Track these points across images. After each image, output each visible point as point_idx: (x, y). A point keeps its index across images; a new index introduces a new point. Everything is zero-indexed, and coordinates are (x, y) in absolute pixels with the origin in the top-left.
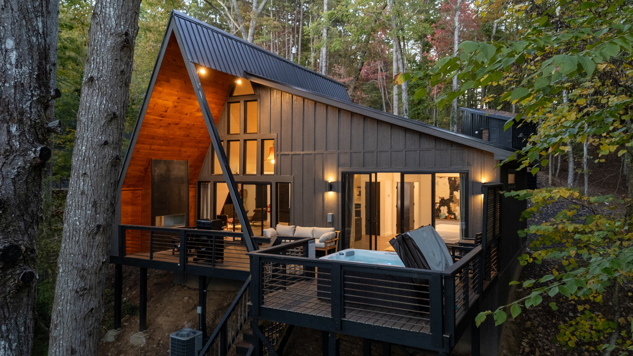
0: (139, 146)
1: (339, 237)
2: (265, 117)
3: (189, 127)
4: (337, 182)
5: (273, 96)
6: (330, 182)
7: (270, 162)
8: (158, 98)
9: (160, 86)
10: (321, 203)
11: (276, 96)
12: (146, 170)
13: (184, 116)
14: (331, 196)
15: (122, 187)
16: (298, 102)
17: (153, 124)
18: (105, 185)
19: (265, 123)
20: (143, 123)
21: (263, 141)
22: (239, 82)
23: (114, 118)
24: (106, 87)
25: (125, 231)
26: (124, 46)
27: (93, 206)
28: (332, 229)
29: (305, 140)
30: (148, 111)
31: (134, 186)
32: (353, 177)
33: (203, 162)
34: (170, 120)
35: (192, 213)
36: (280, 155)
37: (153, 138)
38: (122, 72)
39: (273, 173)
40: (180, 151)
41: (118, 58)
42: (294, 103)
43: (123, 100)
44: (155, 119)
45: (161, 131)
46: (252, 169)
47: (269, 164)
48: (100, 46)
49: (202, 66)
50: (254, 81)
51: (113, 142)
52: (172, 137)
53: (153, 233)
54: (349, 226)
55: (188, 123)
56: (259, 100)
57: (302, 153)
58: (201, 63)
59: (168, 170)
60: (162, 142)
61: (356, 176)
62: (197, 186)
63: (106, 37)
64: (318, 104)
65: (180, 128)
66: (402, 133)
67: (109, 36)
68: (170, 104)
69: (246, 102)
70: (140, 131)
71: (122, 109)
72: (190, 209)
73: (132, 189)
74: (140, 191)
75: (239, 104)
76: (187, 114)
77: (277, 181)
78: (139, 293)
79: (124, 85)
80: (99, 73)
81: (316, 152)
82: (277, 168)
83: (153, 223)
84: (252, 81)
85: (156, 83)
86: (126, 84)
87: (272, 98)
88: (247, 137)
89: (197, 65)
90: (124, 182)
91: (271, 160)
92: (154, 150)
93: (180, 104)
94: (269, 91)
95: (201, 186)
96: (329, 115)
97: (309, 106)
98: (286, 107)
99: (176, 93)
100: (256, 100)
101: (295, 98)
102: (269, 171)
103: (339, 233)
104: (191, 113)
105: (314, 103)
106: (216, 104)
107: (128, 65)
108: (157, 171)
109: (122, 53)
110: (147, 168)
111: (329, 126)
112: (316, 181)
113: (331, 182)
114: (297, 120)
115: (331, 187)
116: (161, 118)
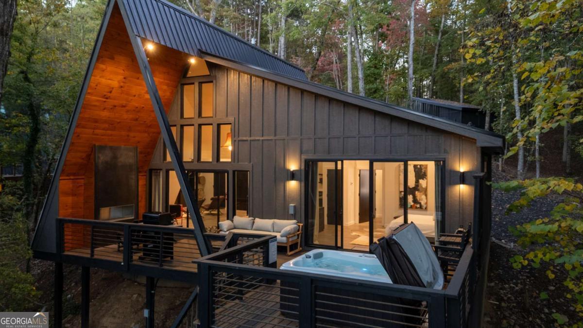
0: (79, 130)
1: (302, 230)
2: (221, 99)
3: (137, 110)
4: (300, 170)
5: (230, 77)
6: (292, 170)
7: (227, 149)
8: (100, 77)
9: (103, 63)
10: (282, 193)
11: (233, 77)
12: (89, 156)
13: (131, 98)
14: (293, 185)
15: (61, 176)
16: (257, 83)
17: (95, 106)
19: (222, 107)
20: (83, 104)
21: (219, 125)
22: (193, 61)
25: (63, 225)
28: (294, 221)
29: (265, 124)
30: (89, 91)
31: (74, 174)
32: (317, 165)
34: (116, 102)
35: (142, 204)
36: (237, 142)
37: (96, 121)
39: (230, 160)
40: (128, 136)
42: (254, 84)
44: (98, 101)
45: (105, 114)
46: (207, 156)
47: (227, 150)
49: (149, 41)
50: (209, 60)
52: (118, 121)
53: (94, 227)
54: (313, 217)
55: (137, 105)
56: (214, 81)
57: (261, 138)
58: (149, 37)
59: (115, 157)
60: (107, 126)
61: (319, 163)
62: (148, 175)
64: (279, 86)
65: (128, 111)
66: (371, 117)
68: (115, 83)
69: (200, 83)
70: (80, 113)
72: (140, 199)
73: (72, 177)
74: (83, 180)
75: (193, 85)
76: (135, 96)
77: (235, 169)
81: (276, 138)
82: (235, 155)
83: (97, 215)
84: (207, 60)
85: (98, 59)
87: (229, 79)
88: (201, 121)
89: (144, 40)
90: (63, 171)
91: (228, 146)
92: (97, 135)
93: (127, 84)
94: (226, 72)
95: (153, 174)
96: (291, 97)
97: (270, 87)
98: (245, 89)
99: (122, 72)
100: (212, 82)
101: (254, 79)
102: (225, 158)
103: (302, 226)
104: (139, 95)
105: (274, 84)
106: (168, 85)
108: (102, 158)
110: (91, 154)
111: (291, 109)
112: (277, 170)
113: (294, 171)
114: (256, 103)
115: (293, 176)
116: (105, 100)
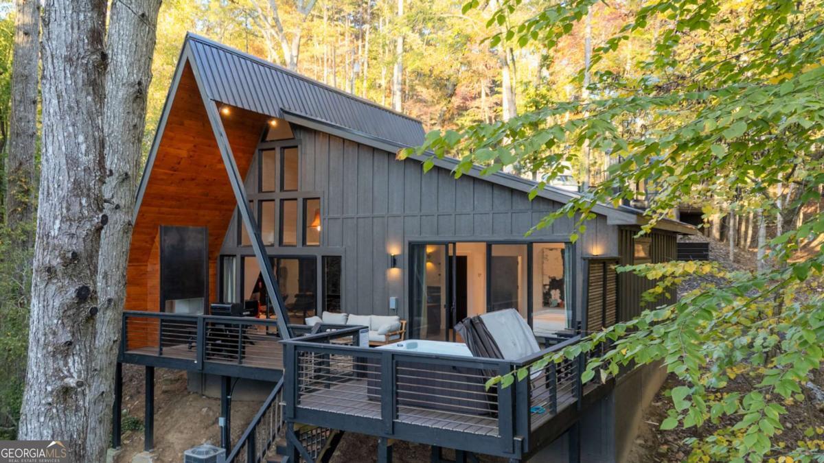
2: (308, 168)
3: (208, 183)
4: (403, 255)
5: (319, 141)
6: (393, 255)
8: (169, 147)
9: (171, 130)
10: (381, 283)
11: (322, 140)
13: (201, 169)
14: (394, 273)
17: (162, 179)
18: (117, 254)
21: (305, 201)
22: (273, 124)
23: (126, 178)
24: (118, 143)
26: (137, 97)
27: (103, 278)
28: (396, 318)
32: (423, 249)
33: (226, 230)
34: (184, 175)
35: (212, 298)
36: (327, 221)
37: (163, 197)
38: (135, 126)
39: (318, 243)
40: (197, 214)
41: (131, 110)
43: (135, 159)
44: (166, 174)
45: (172, 189)
46: (290, 237)
47: (314, 231)
48: (111, 98)
49: (225, 104)
50: (293, 122)
51: (125, 206)
52: (187, 196)
53: (162, 321)
55: (208, 177)
56: (299, 147)
57: (356, 216)
59: (182, 240)
60: (174, 203)
62: (219, 261)
63: (118, 88)
64: (376, 153)
65: (197, 185)
66: (488, 190)
67: (120, 87)
68: (184, 153)
69: (283, 149)
71: (135, 168)
72: (210, 291)
75: (274, 151)
76: (205, 166)
77: (324, 254)
78: (144, 403)
79: (137, 141)
80: (109, 128)
81: (374, 214)
82: (324, 236)
84: (291, 121)
86: (138, 139)
88: (284, 195)
89: (218, 103)
91: (316, 226)
92: (163, 213)
93: (197, 153)
94: (313, 136)
96: (392, 165)
97: (366, 153)
99: (192, 139)
100: (296, 147)
102: (313, 241)
103: (406, 324)
104: (211, 165)
105: (371, 149)
106: (245, 151)
107: (141, 118)
109: (135, 105)
112: (375, 254)
113: (395, 255)
115: (394, 262)
116: (172, 172)
